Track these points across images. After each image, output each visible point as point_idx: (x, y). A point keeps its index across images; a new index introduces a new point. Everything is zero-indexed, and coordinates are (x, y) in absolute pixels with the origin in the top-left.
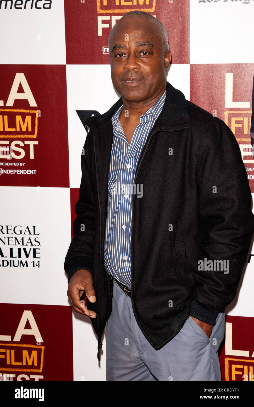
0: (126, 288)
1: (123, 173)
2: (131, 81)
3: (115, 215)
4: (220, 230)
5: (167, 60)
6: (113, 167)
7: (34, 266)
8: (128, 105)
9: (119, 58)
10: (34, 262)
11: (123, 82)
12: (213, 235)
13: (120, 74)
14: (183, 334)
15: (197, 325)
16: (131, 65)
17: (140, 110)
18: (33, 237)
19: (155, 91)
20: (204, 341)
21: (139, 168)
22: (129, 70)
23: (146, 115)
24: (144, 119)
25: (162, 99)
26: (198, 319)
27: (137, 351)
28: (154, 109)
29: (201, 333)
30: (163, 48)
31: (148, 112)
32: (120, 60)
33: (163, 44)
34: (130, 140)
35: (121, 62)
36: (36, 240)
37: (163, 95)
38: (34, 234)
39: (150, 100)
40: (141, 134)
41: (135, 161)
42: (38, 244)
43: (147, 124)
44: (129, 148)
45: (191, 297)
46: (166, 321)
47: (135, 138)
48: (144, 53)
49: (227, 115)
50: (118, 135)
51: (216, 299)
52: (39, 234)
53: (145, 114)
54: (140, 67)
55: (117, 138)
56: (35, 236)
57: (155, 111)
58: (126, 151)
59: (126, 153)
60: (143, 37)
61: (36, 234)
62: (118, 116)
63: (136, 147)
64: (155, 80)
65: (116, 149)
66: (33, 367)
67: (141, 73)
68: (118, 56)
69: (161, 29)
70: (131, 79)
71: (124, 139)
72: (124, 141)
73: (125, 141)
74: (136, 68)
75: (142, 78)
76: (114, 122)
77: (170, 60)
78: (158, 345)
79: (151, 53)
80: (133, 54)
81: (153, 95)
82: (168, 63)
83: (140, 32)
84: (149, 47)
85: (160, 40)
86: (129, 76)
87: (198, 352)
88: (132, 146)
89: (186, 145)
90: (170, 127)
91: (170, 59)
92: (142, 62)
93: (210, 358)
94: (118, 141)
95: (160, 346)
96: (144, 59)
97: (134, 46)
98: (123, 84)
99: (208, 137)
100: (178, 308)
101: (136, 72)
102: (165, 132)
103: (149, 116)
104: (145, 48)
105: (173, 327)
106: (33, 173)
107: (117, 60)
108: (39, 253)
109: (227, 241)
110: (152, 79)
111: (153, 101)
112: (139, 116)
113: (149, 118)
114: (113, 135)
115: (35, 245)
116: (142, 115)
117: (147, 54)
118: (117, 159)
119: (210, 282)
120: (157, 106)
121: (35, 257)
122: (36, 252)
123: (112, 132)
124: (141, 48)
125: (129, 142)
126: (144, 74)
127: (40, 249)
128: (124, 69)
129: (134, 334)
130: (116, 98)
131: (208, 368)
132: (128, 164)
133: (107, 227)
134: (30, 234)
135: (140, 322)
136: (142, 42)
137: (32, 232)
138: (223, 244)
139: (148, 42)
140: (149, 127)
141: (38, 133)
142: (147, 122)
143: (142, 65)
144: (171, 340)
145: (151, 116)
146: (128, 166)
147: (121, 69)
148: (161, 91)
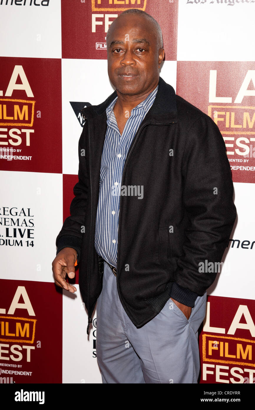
0: (114, 269)
1: (114, 162)
2: (127, 75)
3: (105, 201)
4: (201, 219)
5: (160, 57)
6: (106, 155)
7: (28, 246)
8: (121, 97)
9: (117, 53)
10: (28, 242)
11: (119, 76)
12: (195, 223)
13: (117, 68)
14: (164, 315)
15: (177, 306)
16: (128, 61)
17: (133, 103)
18: (27, 219)
19: (149, 86)
20: (183, 321)
21: (128, 158)
22: (126, 66)
23: (138, 109)
24: (136, 112)
25: (153, 94)
26: (177, 301)
27: (122, 328)
28: (145, 103)
29: (180, 314)
30: (158, 46)
31: (139, 106)
32: (117, 55)
33: (158, 42)
34: (122, 131)
35: (118, 58)
36: (31, 221)
37: (155, 90)
38: (29, 215)
39: (143, 94)
40: (132, 126)
41: (125, 151)
42: (32, 225)
43: (138, 117)
44: (121, 139)
45: (172, 280)
46: (148, 301)
47: (126, 129)
48: (140, 50)
49: (211, 109)
50: (111, 125)
51: (195, 283)
52: (33, 216)
53: (136, 108)
54: (136, 63)
55: (110, 128)
56: (30, 218)
57: (146, 105)
58: (117, 141)
59: (117, 143)
60: (140, 34)
61: (30, 215)
62: (112, 108)
63: (127, 138)
64: (149, 77)
65: (109, 139)
66: (25, 338)
67: (137, 69)
68: (116, 51)
69: (157, 28)
70: (128, 73)
71: (117, 131)
72: (116, 132)
73: (118, 132)
74: (132, 64)
75: (137, 73)
76: (108, 113)
77: (163, 58)
78: (139, 324)
79: (147, 51)
80: (130, 50)
81: (147, 90)
82: (161, 60)
83: (137, 30)
84: (145, 44)
85: (156, 38)
86: (126, 71)
87: (177, 331)
88: (123, 137)
89: (173, 139)
90: (159, 121)
91: (164, 56)
92: (138, 58)
93: (188, 337)
94: (111, 132)
95: (141, 324)
96: (140, 55)
97: (131, 43)
98: (119, 78)
99: (194, 132)
100: (159, 290)
101: (132, 68)
102: (154, 125)
103: (141, 109)
104: (141, 45)
105: (154, 307)
106: (28, 159)
107: (114, 55)
108: (33, 234)
109: (208, 229)
110: (147, 75)
111: (145, 95)
112: (132, 109)
113: (140, 112)
114: (107, 125)
115: (29, 226)
116: (134, 108)
117: (144, 51)
118: (110, 148)
119: (190, 267)
120: (149, 100)
121: (29, 237)
122: (30, 233)
123: (106, 122)
124: (138, 45)
125: (121, 133)
126: (139, 70)
127: (33, 230)
128: (121, 63)
129: (119, 312)
130: (111, 91)
131: (186, 347)
132: (119, 153)
133: (98, 212)
134: (25, 215)
135: (123, 301)
136: (139, 39)
137: (27, 214)
138: (204, 232)
139: (145, 40)
140: (140, 120)
141: (34, 121)
142: (139, 115)
143: (138, 61)
144: (152, 319)
145: (142, 109)
146: (119, 156)
147: (118, 64)
148: (154, 86)
